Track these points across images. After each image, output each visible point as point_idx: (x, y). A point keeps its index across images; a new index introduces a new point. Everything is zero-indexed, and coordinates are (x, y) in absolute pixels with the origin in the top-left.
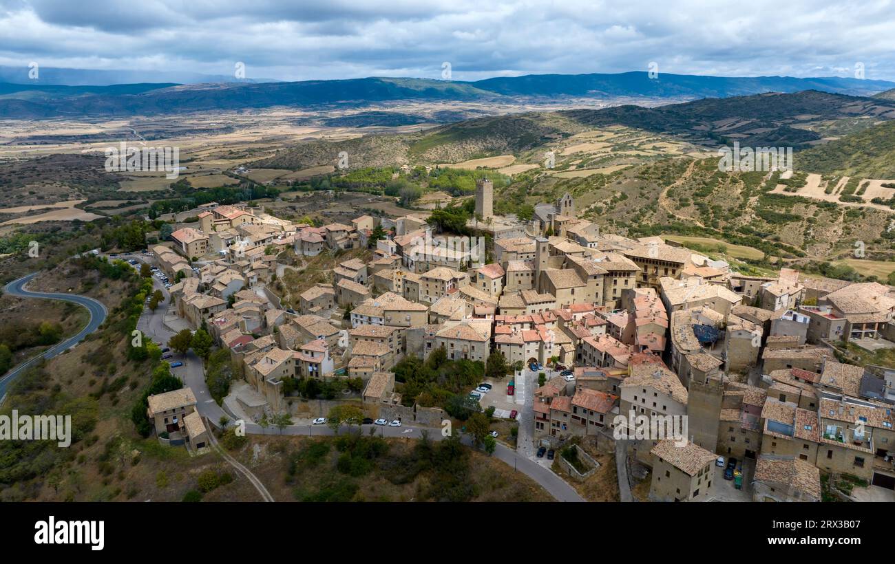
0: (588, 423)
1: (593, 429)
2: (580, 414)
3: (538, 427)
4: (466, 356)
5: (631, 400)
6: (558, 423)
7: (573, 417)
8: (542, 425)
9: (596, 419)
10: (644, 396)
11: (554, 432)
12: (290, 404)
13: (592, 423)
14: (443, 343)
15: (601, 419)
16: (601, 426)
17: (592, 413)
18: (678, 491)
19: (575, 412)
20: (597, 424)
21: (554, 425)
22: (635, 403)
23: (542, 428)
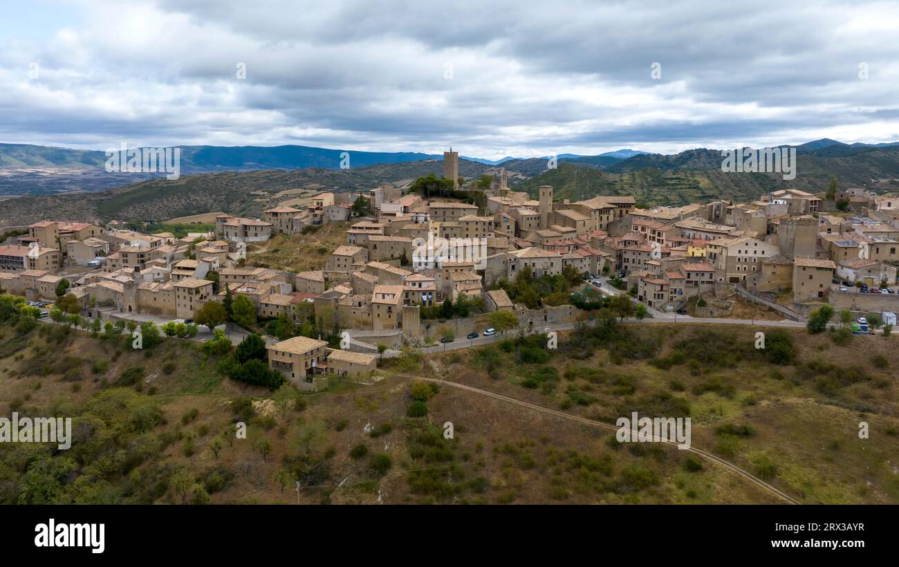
0: (699, 283)
1: (704, 288)
2: (693, 278)
3: (658, 298)
4: (546, 272)
5: (736, 254)
6: (675, 290)
7: (687, 282)
8: (662, 295)
9: (706, 278)
10: (746, 248)
11: (672, 299)
12: (428, 327)
13: (703, 282)
14: (526, 264)
15: (711, 278)
16: (711, 282)
17: (703, 275)
18: (821, 286)
19: (689, 277)
20: (708, 282)
21: (671, 293)
22: (739, 256)
23: (662, 298)
